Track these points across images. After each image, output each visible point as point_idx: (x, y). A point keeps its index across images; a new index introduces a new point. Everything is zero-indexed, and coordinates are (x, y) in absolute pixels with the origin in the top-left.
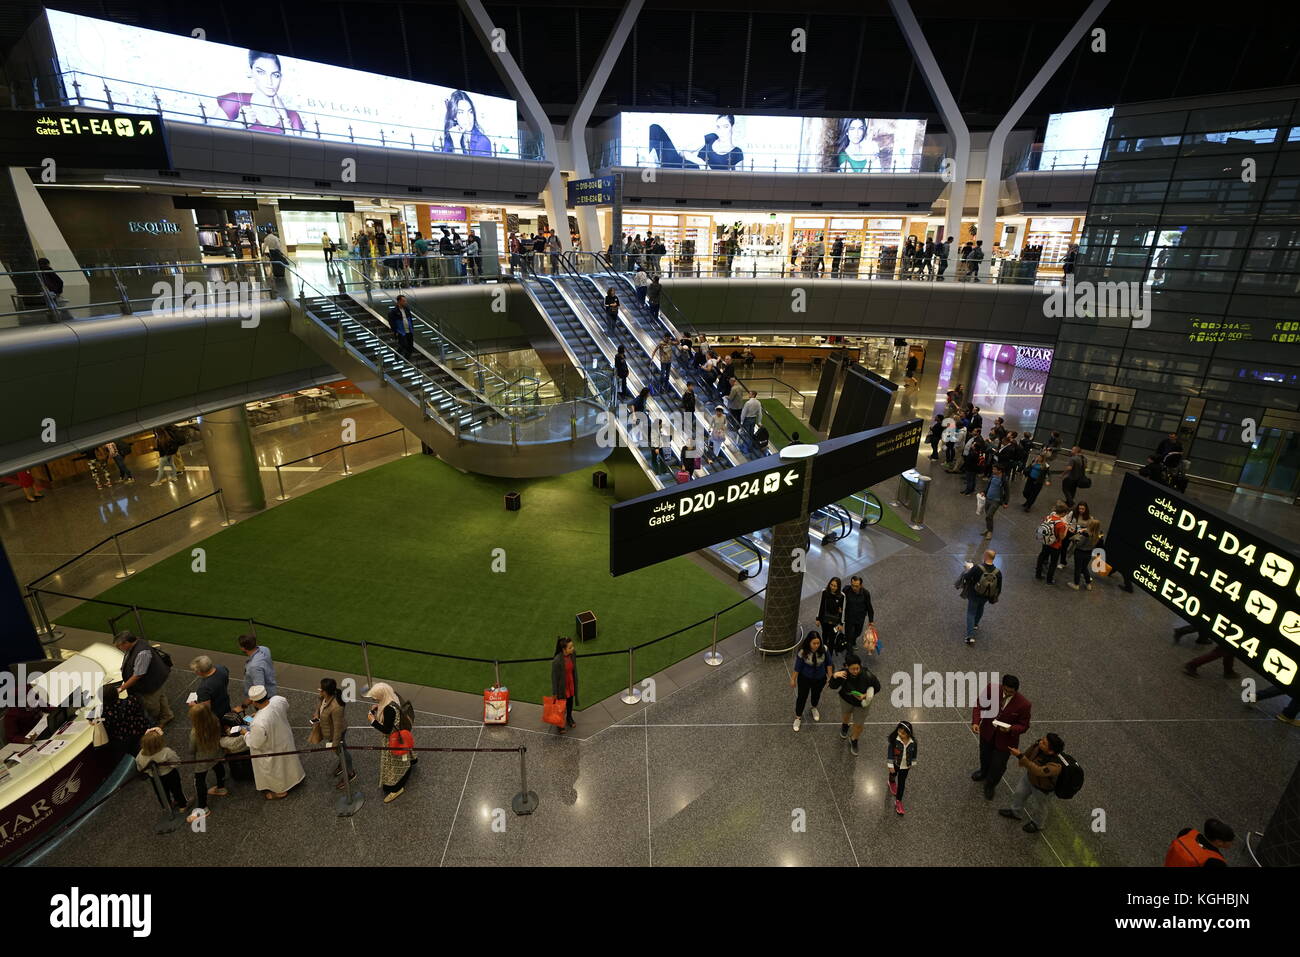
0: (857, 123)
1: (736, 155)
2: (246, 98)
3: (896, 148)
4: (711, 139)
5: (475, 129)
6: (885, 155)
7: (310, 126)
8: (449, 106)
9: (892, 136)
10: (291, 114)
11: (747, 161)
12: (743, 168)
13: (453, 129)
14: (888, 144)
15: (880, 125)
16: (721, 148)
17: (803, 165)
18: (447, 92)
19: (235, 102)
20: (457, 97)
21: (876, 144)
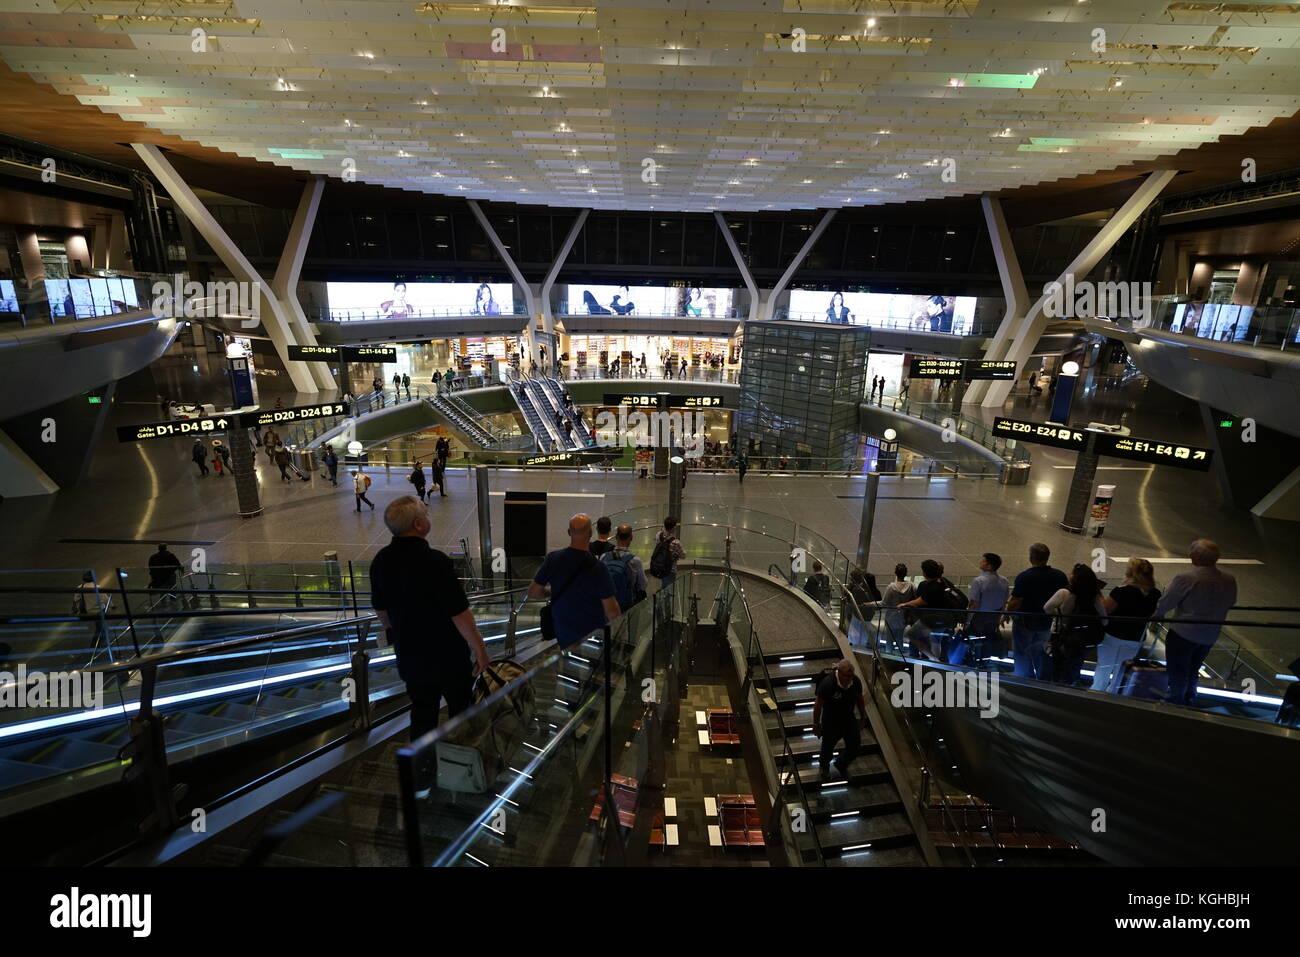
0: (695, 290)
1: (630, 306)
2: (391, 303)
3: (717, 302)
4: (617, 298)
5: (491, 300)
6: (712, 307)
7: (416, 311)
8: (479, 291)
9: (714, 297)
10: (408, 306)
11: (636, 309)
12: (634, 314)
13: (479, 303)
14: (712, 301)
15: (707, 291)
16: (622, 303)
17: (667, 312)
18: (477, 286)
19: (386, 305)
20: (482, 287)
21: (706, 300)
